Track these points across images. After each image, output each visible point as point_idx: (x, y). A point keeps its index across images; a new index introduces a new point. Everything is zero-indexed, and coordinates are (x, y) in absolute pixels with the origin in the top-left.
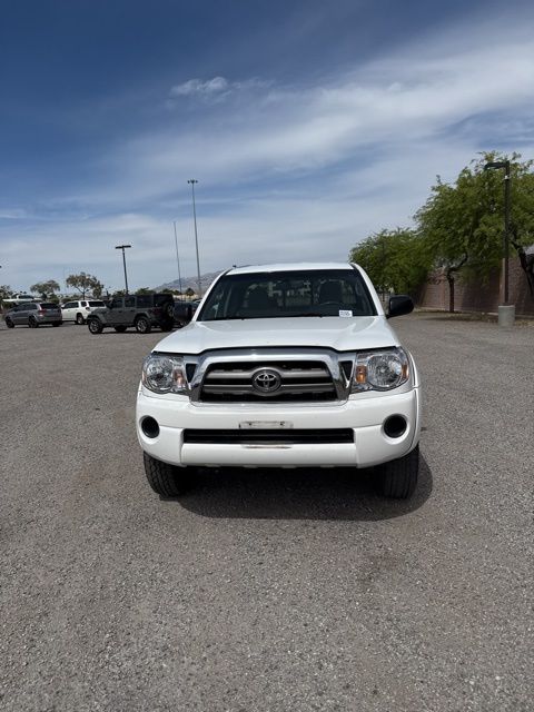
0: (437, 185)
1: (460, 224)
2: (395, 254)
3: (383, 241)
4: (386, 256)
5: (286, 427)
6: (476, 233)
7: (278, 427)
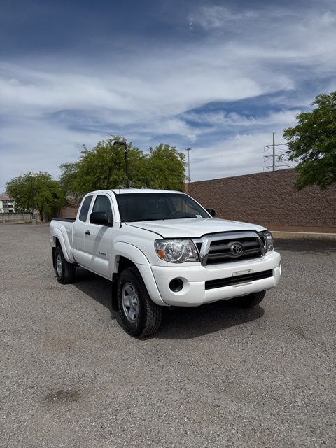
0: (84, 150)
1: (101, 173)
2: (40, 188)
3: (30, 179)
4: (34, 189)
5: (251, 272)
6: (111, 179)
7: (248, 273)
